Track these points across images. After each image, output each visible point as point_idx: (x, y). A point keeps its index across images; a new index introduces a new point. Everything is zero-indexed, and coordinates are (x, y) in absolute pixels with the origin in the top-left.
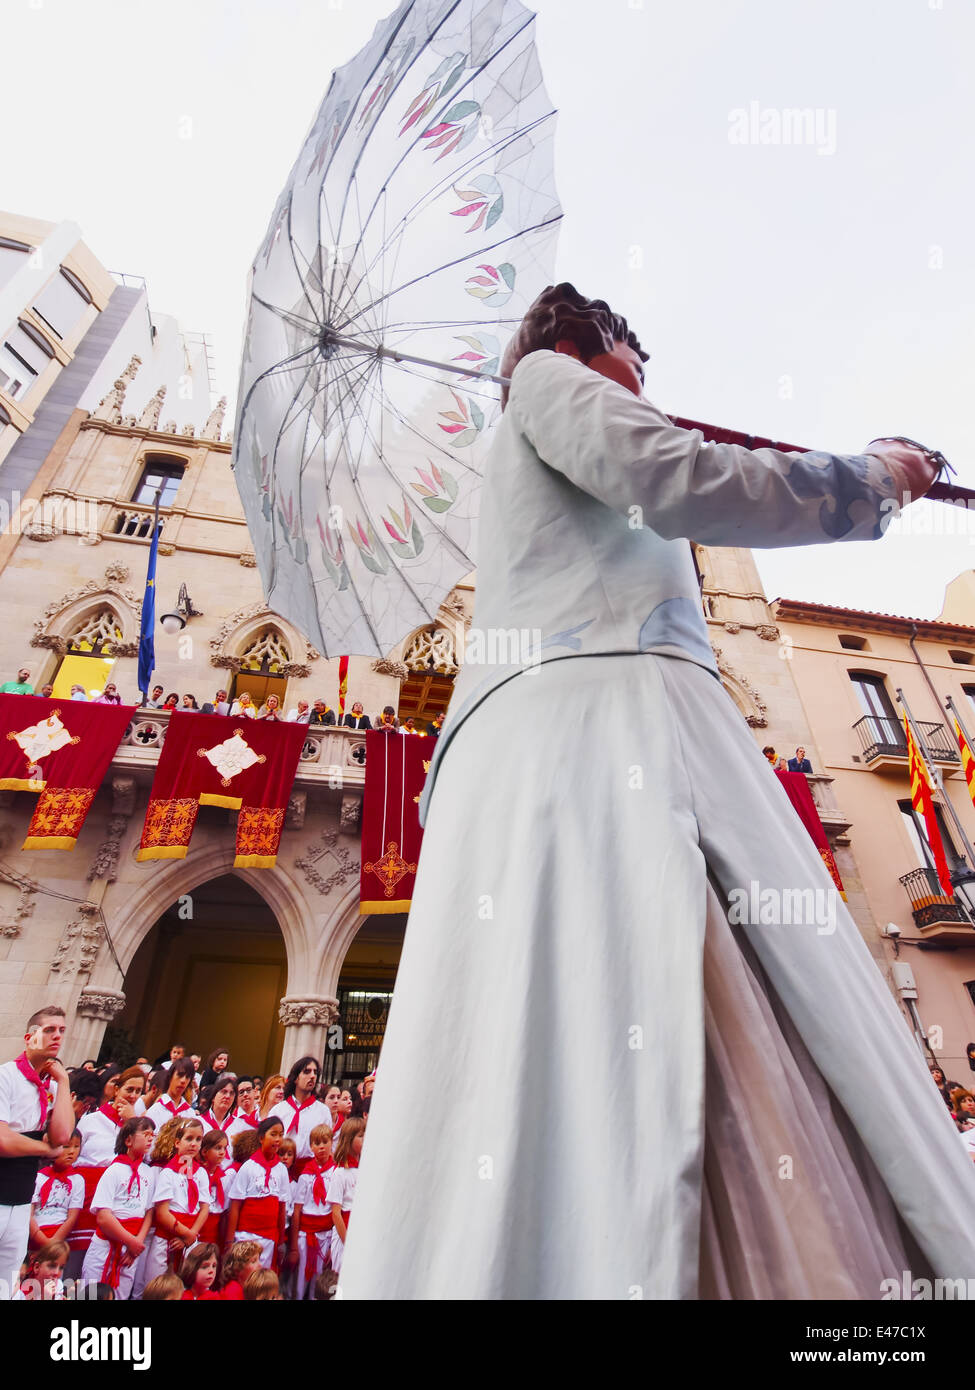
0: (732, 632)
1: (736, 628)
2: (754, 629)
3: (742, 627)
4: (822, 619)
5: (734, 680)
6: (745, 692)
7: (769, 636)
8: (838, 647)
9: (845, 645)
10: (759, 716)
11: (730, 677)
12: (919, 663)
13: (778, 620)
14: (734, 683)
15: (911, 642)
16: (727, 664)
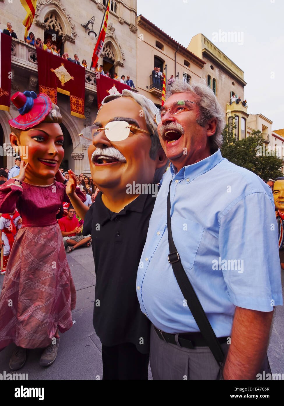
0: (121, 23)
1: (122, 21)
2: (129, 25)
3: (125, 22)
4: (153, 31)
5: (116, 44)
6: (119, 51)
7: (134, 31)
8: (154, 45)
9: (157, 46)
10: (122, 62)
11: (115, 42)
12: (175, 61)
13: (138, 25)
14: (116, 46)
15: (176, 52)
16: (116, 36)
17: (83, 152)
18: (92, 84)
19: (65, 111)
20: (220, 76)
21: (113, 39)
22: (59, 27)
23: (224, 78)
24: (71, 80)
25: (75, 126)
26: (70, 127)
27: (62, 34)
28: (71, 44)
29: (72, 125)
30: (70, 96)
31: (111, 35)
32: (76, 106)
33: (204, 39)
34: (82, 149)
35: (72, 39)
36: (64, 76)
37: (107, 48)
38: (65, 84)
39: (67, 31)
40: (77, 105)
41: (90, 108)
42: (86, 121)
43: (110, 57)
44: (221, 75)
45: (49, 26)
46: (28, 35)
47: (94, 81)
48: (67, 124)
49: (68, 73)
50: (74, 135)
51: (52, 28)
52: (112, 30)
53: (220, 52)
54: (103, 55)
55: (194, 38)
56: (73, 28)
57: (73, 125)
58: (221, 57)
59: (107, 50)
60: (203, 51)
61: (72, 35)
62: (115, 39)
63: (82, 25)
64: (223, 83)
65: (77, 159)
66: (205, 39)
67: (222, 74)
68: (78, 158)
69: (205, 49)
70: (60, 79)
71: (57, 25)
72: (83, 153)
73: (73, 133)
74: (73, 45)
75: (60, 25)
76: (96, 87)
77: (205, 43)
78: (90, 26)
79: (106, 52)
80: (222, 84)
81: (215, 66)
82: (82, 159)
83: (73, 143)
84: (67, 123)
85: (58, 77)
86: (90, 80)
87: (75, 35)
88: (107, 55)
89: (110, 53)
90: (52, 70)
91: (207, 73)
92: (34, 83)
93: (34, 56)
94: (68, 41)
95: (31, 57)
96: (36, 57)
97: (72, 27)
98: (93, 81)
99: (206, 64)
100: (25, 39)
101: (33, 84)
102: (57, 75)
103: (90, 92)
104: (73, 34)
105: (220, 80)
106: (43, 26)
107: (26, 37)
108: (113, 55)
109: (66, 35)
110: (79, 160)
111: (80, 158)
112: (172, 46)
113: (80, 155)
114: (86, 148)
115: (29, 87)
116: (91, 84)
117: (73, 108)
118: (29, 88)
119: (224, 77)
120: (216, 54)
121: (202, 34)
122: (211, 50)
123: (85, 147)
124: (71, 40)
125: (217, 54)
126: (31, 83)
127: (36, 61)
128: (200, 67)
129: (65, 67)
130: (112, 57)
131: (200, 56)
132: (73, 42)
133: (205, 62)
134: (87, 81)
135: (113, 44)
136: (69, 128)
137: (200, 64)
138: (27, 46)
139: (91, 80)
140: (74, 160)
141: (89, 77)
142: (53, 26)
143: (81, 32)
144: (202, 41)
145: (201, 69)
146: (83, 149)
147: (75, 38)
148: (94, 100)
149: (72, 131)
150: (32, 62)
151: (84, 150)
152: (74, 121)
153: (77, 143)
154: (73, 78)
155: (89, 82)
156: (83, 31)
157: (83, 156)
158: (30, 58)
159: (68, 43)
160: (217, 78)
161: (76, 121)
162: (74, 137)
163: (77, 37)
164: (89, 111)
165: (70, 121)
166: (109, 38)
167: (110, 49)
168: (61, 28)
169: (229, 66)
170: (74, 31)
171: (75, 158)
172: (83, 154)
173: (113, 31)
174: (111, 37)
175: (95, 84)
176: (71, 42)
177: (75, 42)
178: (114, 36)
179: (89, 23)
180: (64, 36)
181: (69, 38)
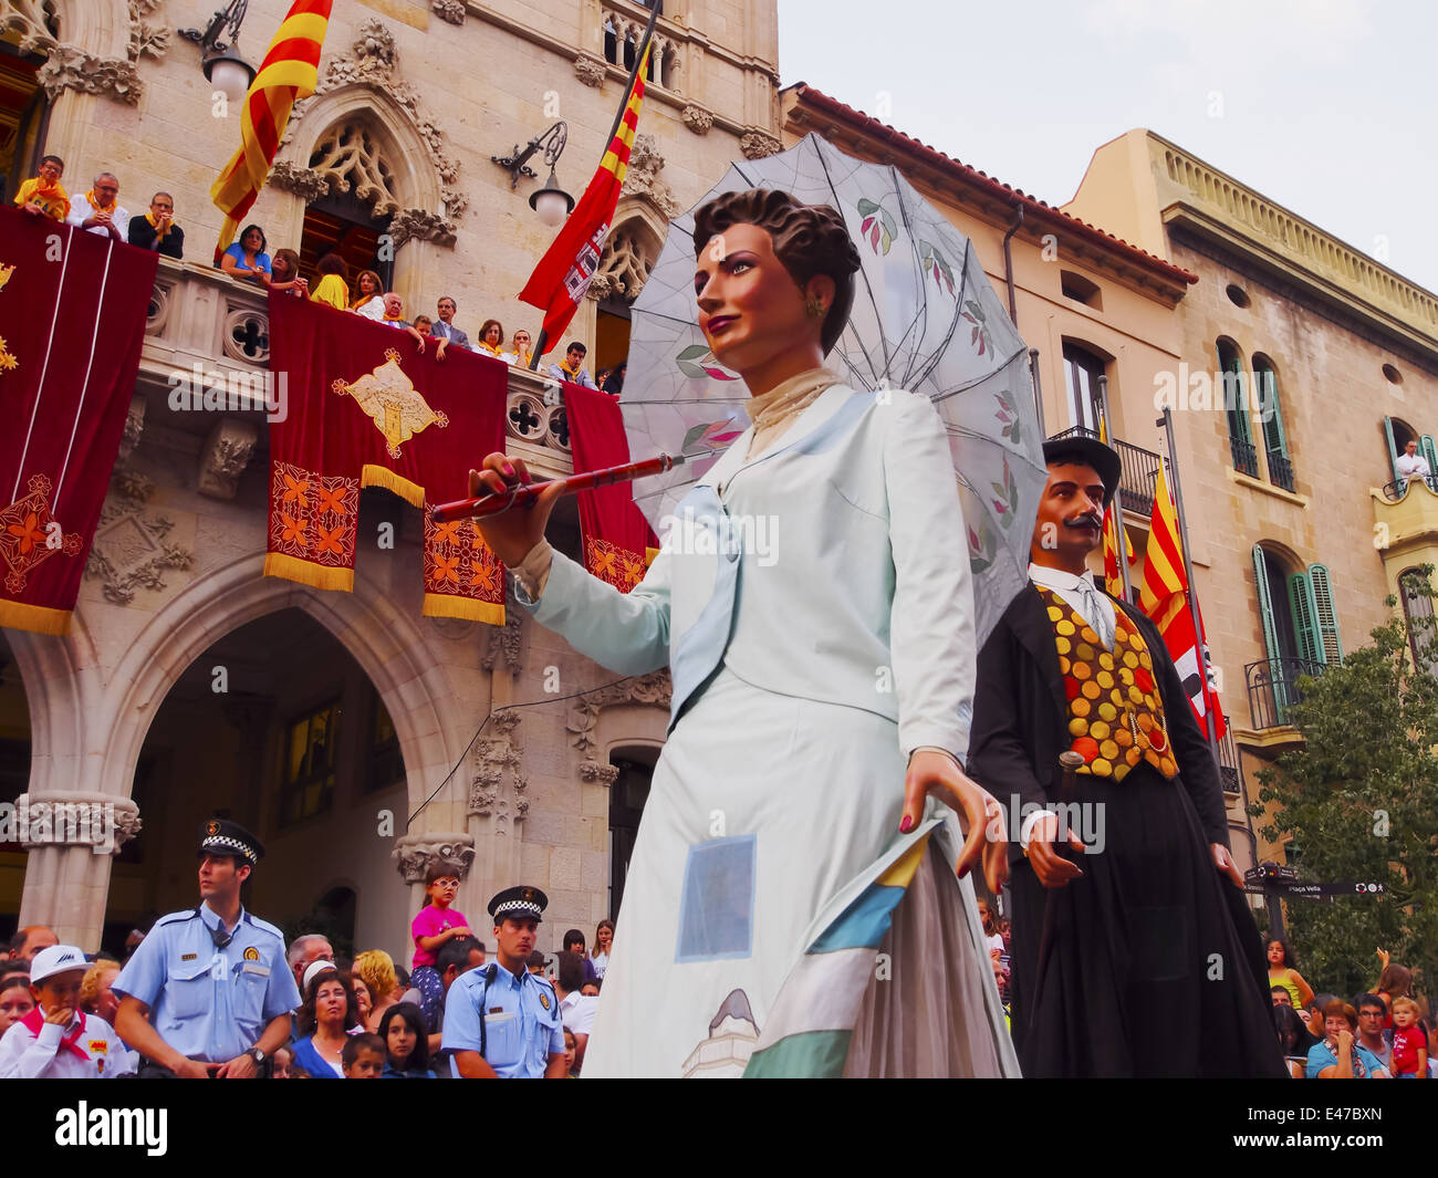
0: (694, 128)
1: (704, 121)
2: (738, 134)
3: (719, 125)
11: (666, 218)
12: (1008, 281)
13: (787, 128)
15: (1007, 238)
16: (668, 192)
17: (466, 831)
18: (542, 442)
19: (381, 592)
20: (1297, 337)
21: (655, 207)
22: (379, 177)
23: (1328, 348)
24: (432, 426)
25: (432, 675)
26: (397, 681)
27: (392, 209)
28: (435, 250)
29: (412, 672)
30: (424, 508)
31: (643, 189)
32: (455, 562)
33: (1168, 155)
34: (461, 811)
35: (443, 228)
36: (396, 407)
37: (622, 252)
38: (404, 446)
39: (417, 193)
40: (466, 553)
42: (498, 642)
43: (635, 292)
44: (1303, 333)
45: (331, 179)
46: (237, 239)
47: (553, 426)
48: (381, 665)
49: (417, 396)
50: (422, 727)
51: (345, 188)
52: (649, 167)
53: (1271, 213)
54: (599, 288)
55: (1108, 155)
56: (447, 180)
57: (421, 672)
58: (1283, 234)
59: (620, 260)
60: (1170, 216)
61: (441, 211)
62: (664, 205)
63: (494, 160)
64: (1321, 374)
66: (1175, 155)
67: (1307, 324)
69: (1180, 205)
70: (380, 424)
71: (369, 173)
72: (467, 837)
73: (415, 715)
74: (446, 254)
75: (383, 169)
76: (564, 457)
77: (1173, 178)
78: (536, 163)
79: (613, 268)
80: (1316, 379)
81: (1252, 285)
83: (412, 777)
84: (383, 657)
85: (369, 413)
86: (526, 420)
87: (456, 207)
88: (620, 286)
89: (638, 273)
90: (340, 386)
91: (1210, 324)
92: (235, 458)
93: (252, 327)
94: (421, 236)
95: (238, 334)
96: (262, 331)
97: (447, 172)
98: (544, 426)
99: (1194, 280)
100: (219, 257)
101: (228, 466)
102: (364, 406)
104: (447, 205)
105: (1300, 356)
106: (306, 186)
107: (223, 248)
109: (415, 213)
112: (984, 207)
113: (447, 851)
114: (488, 808)
115: (204, 477)
116: (536, 442)
117: (438, 575)
118: (202, 485)
119: (1323, 341)
120: (1253, 223)
121: (1151, 134)
122: (1215, 207)
123: (481, 799)
124: (435, 233)
125: (1257, 222)
126: (220, 461)
127: (259, 351)
128: (1164, 299)
129: (404, 367)
131: (1154, 244)
132: (444, 239)
133: (1192, 273)
134: (515, 426)
135: (650, 229)
136: (394, 687)
137: (1162, 285)
138: (224, 288)
139: (534, 421)
140: (411, 883)
141: (524, 408)
142: (352, 177)
143: (486, 192)
144: (1154, 164)
145: (1172, 308)
146: (468, 817)
147: (456, 222)
149: (411, 703)
150: (239, 358)
151: (474, 822)
153: (435, 776)
154: (441, 419)
155: (525, 431)
156: (499, 185)
157: (469, 857)
158: (231, 339)
159: (418, 247)
160: (1280, 350)
161: (434, 645)
163: (466, 215)
165: (402, 651)
166: (635, 203)
167: (636, 252)
168: (388, 184)
169: (1343, 281)
170: (454, 190)
171: (413, 876)
172: (466, 844)
173: (655, 172)
174: (642, 197)
175: (557, 440)
176: (436, 241)
177: (454, 239)
178: (657, 194)
179: (533, 148)
180: (405, 221)
181: (430, 222)
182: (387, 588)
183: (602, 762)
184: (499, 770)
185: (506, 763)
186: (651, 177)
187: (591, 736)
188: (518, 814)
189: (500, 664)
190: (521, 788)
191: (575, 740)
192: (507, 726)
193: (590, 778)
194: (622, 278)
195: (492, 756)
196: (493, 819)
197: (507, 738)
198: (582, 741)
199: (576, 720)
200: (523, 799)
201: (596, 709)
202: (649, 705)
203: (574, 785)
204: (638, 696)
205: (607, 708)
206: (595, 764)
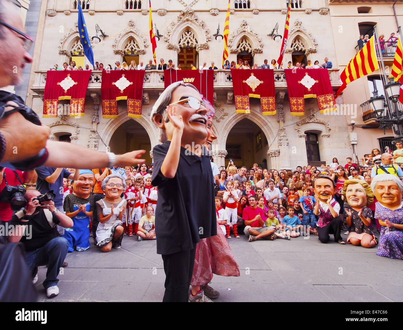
0: (308, 13)
1: (310, 11)
3: (313, 11)
5: (306, 35)
6: (310, 39)
9: (360, 12)
10: (314, 48)
11: (304, 33)
12: (395, 15)
13: (330, 5)
14: (305, 36)
15: (393, 5)
16: (303, 28)
17: (278, 148)
18: (282, 81)
19: (258, 113)
21: (301, 32)
24: (261, 84)
25: (269, 124)
26: (263, 126)
27: (251, 50)
28: (260, 54)
29: (266, 124)
30: (260, 98)
31: (298, 29)
32: (267, 106)
34: (277, 145)
35: (260, 50)
36: (254, 83)
37: (296, 43)
39: (255, 46)
40: (268, 104)
41: (282, 103)
42: (279, 117)
43: (300, 49)
45: (241, 50)
47: (284, 78)
49: (258, 79)
50: (269, 133)
51: (243, 50)
54: (291, 51)
61: (259, 48)
62: (303, 31)
63: (268, 35)
65: (273, 157)
68: (274, 155)
70: (251, 87)
71: (247, 46)
72: (278, 149)
73: (267, 131)
74: (262, 54)
75: (249, 44)
76: (286, 82)
78: (275, 32)
79: (295, 46)
82: (278, 156)
83: (268, 141)
84: (260, 123)
87: (262, 46)
88: (296, 49)
89: (300, 46)
90: (244, 81)
92: (231, 97)
93: (230, 76)
94: (256, 53)
95: (228, 78)
96: (231, 76)
97: (260, 41)
98: (282, 78)
100: (223, 67)
101: (230, 99)
102: (248, 84)
103: (281, 89)
104: (260, 46)
106: (236, 52)
107: (223, 65)
108: (303, 46)
109: (255, 49)
110: (276, 156)
111: (276, 155)
113: (275, 152)
114: (282, 144)
115: (227, 101)
117: (264, 108)
123: (280, 143)
124: (259, 52)
126: (229, 98)
127: (231, 80)
129: (255, 75)
130: (302, 49)
134: (277, 80)
135: (301, 37)
138: (224, 72)
139: (280, 78)
141: (278, 76)
142: (244, 48)
143: (268, 41)
147: (262, 48)
148: (285, 95)
149: (266, 129)
150: (228, 82)
151: (279, 146)
152: (267, 120)
153: (272, 140)
154: (262, 82)
155: (279, 80)
156: (269, 39)
157: (279, 152)
158: (227, 79)
159: (257, 55)
161: (268, 119)
162: (268, 135)
163: (264, 47)
164: (281, 107)
166: (297, 32)
167: (299, 42)
168: (250, 47)
170: (261, 43)
171: (271, 156)
175: (285, 80)
176: (259, 53)
177: (262, 52)
178: (301, 29)
179: (274, 30)
180: (253, 51)
181: (258, 50)
182: (259, 112)
183: (303, 133)
184: (283, 137)
185: (284, 136)
186: (299, 26)
187: (300, 130)
188: (287, 144)
189: (281, 120)
190: (287, 140)
191: (297, 130)
192: (283, 130)
193: (301, 137)
194: (297, 48)
195: (281, 135)
196: (283, 146)
197: (283, 132)
198: (298, 131)
199: (297, 127)
200: (287, 142)
201: (300, 125)
202: (311, 122)
203: (298, 138)
204: (309, 121)
205: (302, 124)
206: (301, 134)
